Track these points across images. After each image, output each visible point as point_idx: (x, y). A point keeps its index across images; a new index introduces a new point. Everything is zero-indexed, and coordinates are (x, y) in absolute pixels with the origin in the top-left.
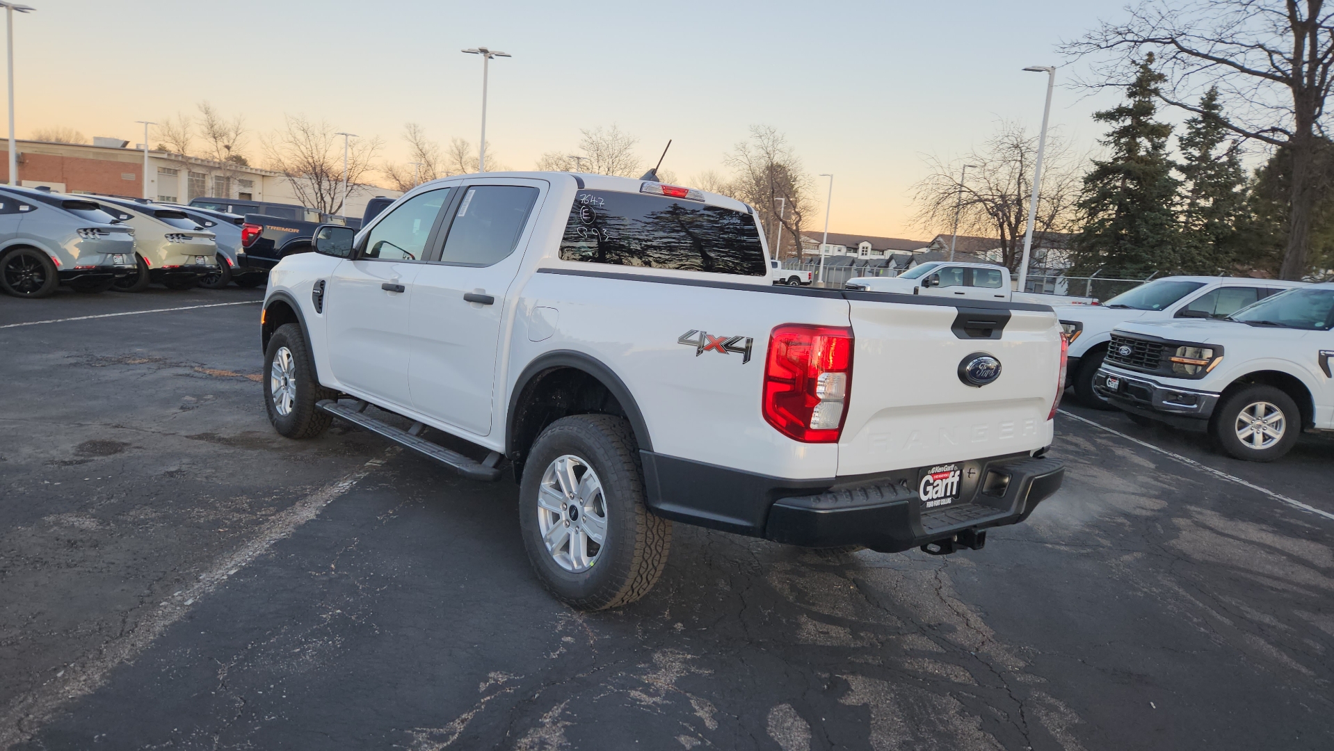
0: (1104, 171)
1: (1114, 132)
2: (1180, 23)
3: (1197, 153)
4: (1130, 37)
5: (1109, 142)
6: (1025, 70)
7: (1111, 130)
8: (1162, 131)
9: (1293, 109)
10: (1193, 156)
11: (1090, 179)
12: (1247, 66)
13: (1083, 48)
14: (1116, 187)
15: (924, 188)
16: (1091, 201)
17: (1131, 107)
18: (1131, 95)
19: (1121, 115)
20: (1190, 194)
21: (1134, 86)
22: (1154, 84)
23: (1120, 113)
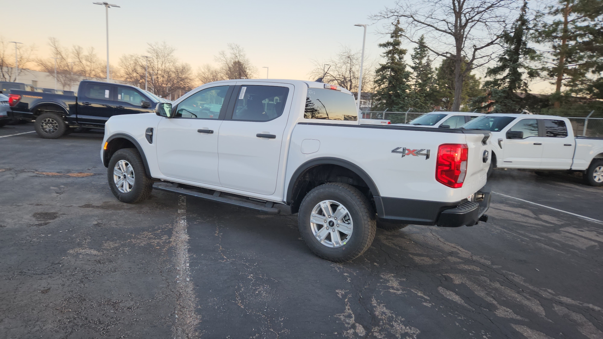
0: (384, 68)
1: (386, 52)
2: (414, 9)
3: (418, 61)
4: (396, 14)
5: (385, 56)
6: (355, 25)
7: (385, 51)
8: (403, 52)
9: (455, 45)
10: (416, 63)
11: (378, 71)
12: (438, 28)
13: (379, 18)
14: (387, 75)
15: (313, 74)
16: (379, 80)
17: (392, 42)
18: (392, 37)
19: (388, 45)
20: (416, 78)
21: (393, 33)
22: (400, 33)
23: (388, 44)
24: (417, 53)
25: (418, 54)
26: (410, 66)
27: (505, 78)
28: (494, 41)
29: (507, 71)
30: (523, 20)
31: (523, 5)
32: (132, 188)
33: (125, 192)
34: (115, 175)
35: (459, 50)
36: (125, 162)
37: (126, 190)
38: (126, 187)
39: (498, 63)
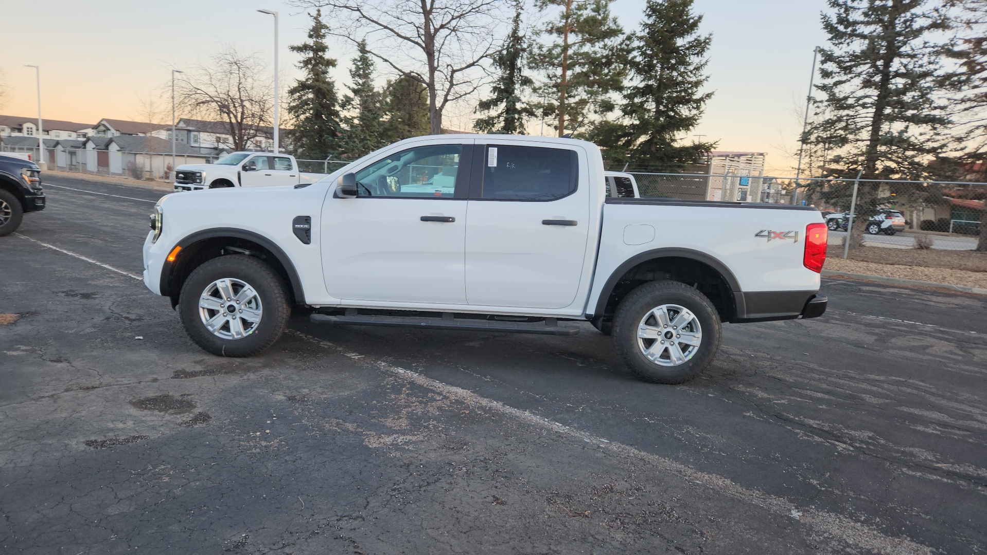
0: (303, 86)
1: (304, 61)
3: (361, 82)
5: (302, 68)
6: (259, 11)
7: (302, 59)
8: (330, 63)
9: (426, 63)
10: (359, 83)
11: (292, 92)
12: (400, 33)
14: (310, 99)
16: (296, 106)
17: (312, 45)
18: (311, 36)
19: (306, 50)
20: (359, 106)
21: (312, 31)
22: (323, 31)
23: (304, 48)
24: (358, 68)
25: (360, 69)
26: (349, 87)
27: (499, 116)
28: (477, 61)
29: (502, 106)
30: (515, 38)
31: (515, 15)
32: (252, 328)
33: (236, 337)
34: (203, 308)
35: (433, 69)
36: (232, 281)
37: (238, 333)
38: (236, 327)
39: (492, 94)
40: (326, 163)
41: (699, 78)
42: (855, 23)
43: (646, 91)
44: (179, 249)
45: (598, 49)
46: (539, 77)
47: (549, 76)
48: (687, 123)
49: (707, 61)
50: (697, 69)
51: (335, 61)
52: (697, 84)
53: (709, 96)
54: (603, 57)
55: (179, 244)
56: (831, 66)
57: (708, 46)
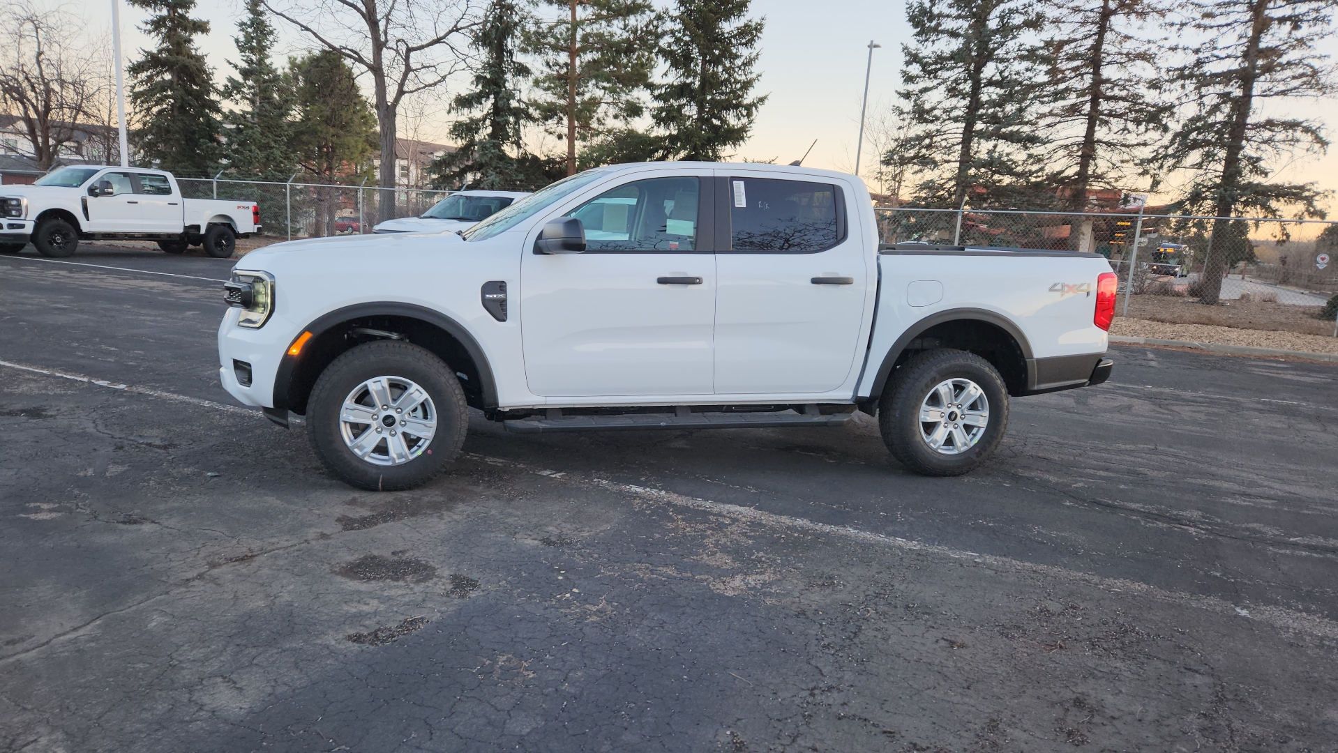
1: (152, 21)
3: (254, 58)
8: (201, 27)
10: (251, 60)
16: (143, 93)
19: (156, 4)
20: (252, 96)
24: (249, 38)
25: (253, 38)
26: (236, 67)
27: (484, 119)
28: (443, 38)
29: (488, 104)
30: (502, 6)
32: (420, 447)
33: (397, 461)
34: (345, 422)
35: (379, 46)
36: (389, 380)
37: (400, 456)
38: (397, 447)
39: (473, 87)
40: (215, 184)
41: (750, 76)
42: (940, 15)
43: (681, 91)
44: (308, 336)
45: (617, 30)
46: (536, 63)
47: (548, 64)
48: (736, 136)
49: (758, 55)
50: (748, 63)
51: (208, 23)
52: (747, 85)
53: (762, 100)
54: (624, 41)
55: (308, 328)
56: (915, 69)
57: (759, 34)
